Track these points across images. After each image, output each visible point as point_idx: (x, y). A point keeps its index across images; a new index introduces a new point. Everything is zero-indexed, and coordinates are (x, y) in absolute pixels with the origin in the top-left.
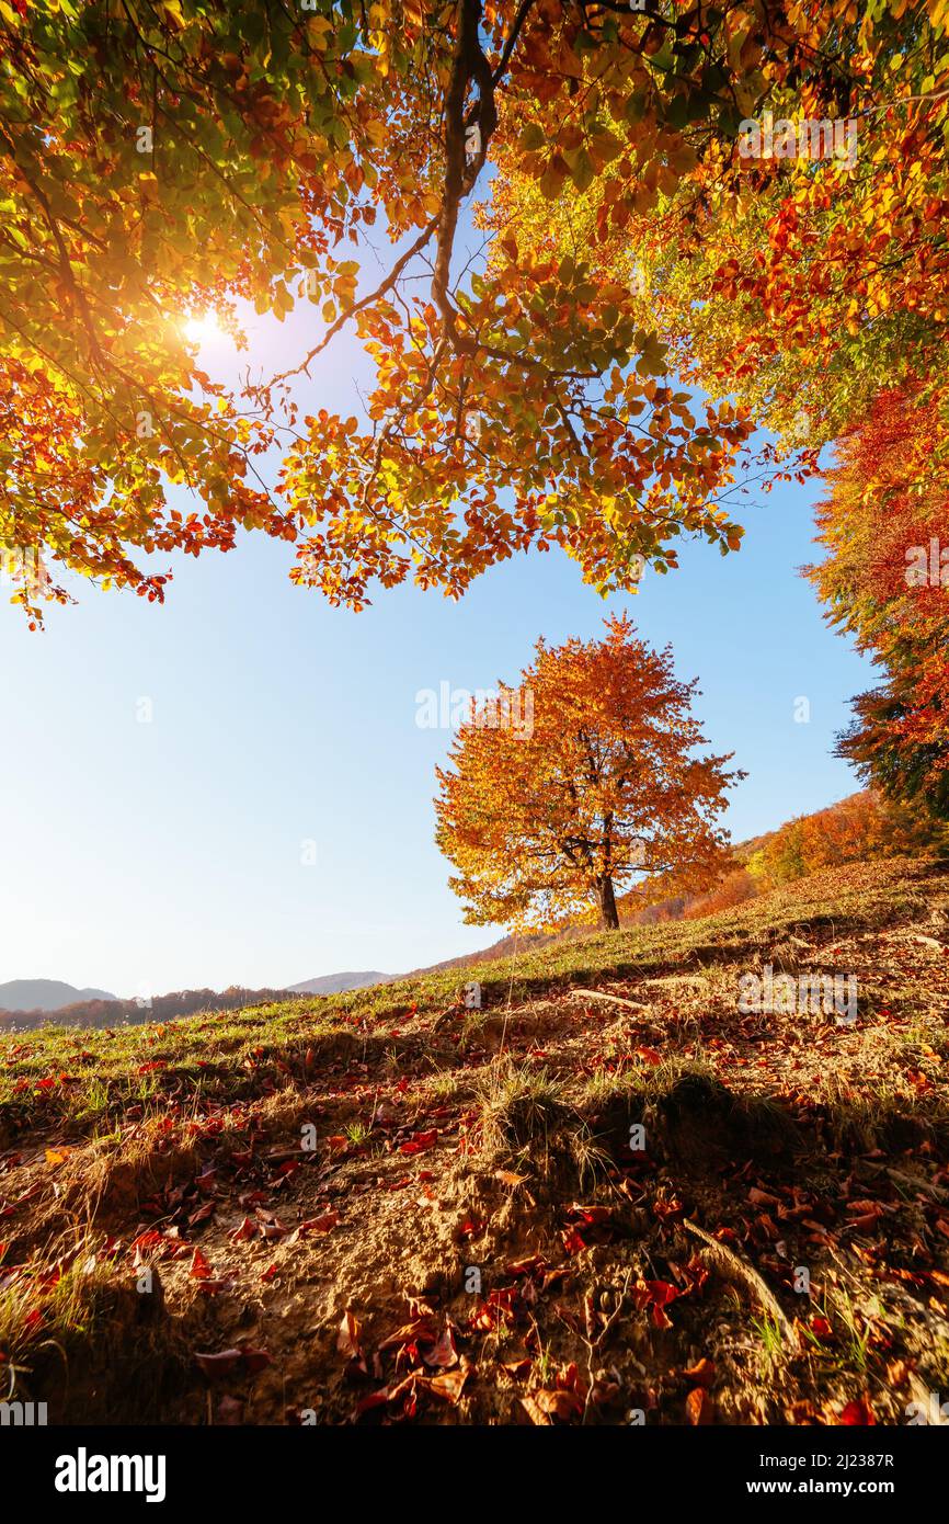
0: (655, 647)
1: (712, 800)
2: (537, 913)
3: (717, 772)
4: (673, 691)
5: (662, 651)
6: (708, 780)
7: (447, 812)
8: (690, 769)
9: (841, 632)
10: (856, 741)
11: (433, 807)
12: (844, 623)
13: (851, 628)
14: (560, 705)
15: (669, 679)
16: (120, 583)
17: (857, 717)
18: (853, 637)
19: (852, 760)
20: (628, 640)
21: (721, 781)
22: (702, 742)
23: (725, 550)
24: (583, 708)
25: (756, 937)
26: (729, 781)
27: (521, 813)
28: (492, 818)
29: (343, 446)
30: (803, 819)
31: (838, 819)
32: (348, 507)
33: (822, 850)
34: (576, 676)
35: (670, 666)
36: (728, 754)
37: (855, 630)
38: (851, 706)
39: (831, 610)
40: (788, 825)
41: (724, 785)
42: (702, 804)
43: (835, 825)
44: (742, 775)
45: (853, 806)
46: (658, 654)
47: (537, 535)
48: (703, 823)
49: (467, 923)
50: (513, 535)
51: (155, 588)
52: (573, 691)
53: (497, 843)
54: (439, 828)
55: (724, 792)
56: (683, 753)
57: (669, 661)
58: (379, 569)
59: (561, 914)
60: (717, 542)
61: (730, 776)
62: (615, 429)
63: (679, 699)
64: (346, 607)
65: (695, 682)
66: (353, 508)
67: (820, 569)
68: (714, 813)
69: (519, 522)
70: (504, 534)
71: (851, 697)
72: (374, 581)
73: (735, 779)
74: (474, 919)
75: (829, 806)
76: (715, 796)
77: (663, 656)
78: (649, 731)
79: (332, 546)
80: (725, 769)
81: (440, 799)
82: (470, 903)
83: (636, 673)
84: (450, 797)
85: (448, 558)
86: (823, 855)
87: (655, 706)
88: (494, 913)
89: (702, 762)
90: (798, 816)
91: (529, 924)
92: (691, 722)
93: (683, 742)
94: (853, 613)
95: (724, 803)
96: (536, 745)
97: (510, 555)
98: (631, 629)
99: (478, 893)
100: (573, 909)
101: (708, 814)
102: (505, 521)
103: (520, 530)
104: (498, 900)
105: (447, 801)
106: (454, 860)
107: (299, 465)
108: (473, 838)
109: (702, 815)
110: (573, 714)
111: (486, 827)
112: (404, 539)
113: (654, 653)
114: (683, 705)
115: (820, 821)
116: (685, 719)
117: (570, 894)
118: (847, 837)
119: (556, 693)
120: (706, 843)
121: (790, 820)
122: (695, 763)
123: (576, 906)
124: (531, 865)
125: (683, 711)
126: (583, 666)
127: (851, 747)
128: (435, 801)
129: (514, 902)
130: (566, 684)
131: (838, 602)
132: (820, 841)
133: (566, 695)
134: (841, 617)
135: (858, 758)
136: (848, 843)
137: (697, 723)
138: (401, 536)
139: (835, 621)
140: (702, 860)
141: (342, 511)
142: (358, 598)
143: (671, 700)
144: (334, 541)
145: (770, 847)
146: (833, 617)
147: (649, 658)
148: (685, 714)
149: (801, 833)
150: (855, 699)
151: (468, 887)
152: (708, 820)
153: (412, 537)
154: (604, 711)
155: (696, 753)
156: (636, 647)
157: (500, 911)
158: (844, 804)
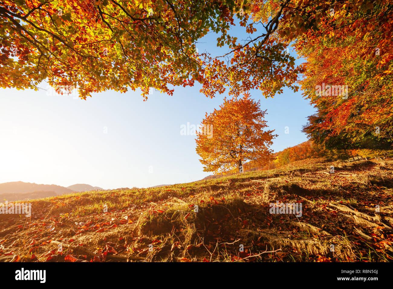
0: (256, 101)
1: (269, 142)
2: (221, 169)
3: (271, 135)
4: (260, 113)
5: (257, 102)
6: (268, 136)
7: (199, 143)
8: (264, 134)
9: (306, 99)
10: (308, 128)
11: (195, 141)
12: (307, 96)
13: (309, 97)
14: (231, 116)
15: (259, 109)
16: (164, 91)
17: (309, 122)
18: (310, 100)
19: (306, 133)
20: (248, 98)
21: (271, 137)
22: (267, 126)
23: (295, 91)
24: (237, 117)
25: (287, 172)
26: (273, 137)
27: (219, 143)
28: (212, 144)
29: (220, 67)
30: (290, 148)
31: (300, 148)
32: (218, 78)
33: (295, 157)
34: (235, 108)
35: (259, 106)
36: (273, 130)
37: (310, 98)
38: (307, 119)
39: (304, 92)
40: (286, 149)
41: (272, 138)
42: (266, 143)
43: (299, 150)
44: (277, 136)
45: (304, 145)
46: (256, 103)
47: (256, 86)
48: (266, 148)
49: (204, 171)
50: (251, 86)
51: (171, 92)
52: (235, 112)
53: (212, 151)
54: (197, 147)
55: (272, 140)
56: (262, 129)
57: (259, 105)
58: (219, 90)
59: (227, 170)
60: (293, 90)
61: (274, 136)
62: (280, 70)
63: (261, 115)
64: (209, 97)
65: (266, 111)
66: (219, 78)
67: (302, 81)
68: (269, 145)
69: (253, 83)
70: (249, 85)
71: (308, 116)
72: (217, 92)
73: (275, 137)
74: (206, 170)
75: (297, 145)
76: (269, 141)
77: (257, 103)
78: (253, 123)
79: (210, 85)
80: (273, 134)
81: (197, 139)
82: (205, 166)
83: (251, 108)
84: (200, 139)
85: (237, 90)
86: (294, 158)
87: (255, 117)
88: (212, 169)
89: (267, 132)
90: (289, 147)
91: (219, 172)
92: (264, 121)
93: (262, 126)
94: (310, 94)
95: (272, 143)
96: (224, 126)
97: (249, 90)
98: (249, 95)
99: (208, 163)
100: (230, 169)
101: (268, 145)
102: (250, 83)
103: (253, 85)
104: (213, 165)
105: (199, 140)
106: (201, 155)
107: (209, 69)
108: (206, 149)
109: (266, 145)
110: (234, 118)
111: (210, 147)
112: (229, 86)
113: (255, 102)
114: (262, 117)
115: (295, 149)
116: (262, 120)
117: (230, 165)
118: (301, 153)
119: (230, 112)
120: (267, 153)
121: (286, 148)
122: (265, 132)
123: (231, 168)
124: (221, 157)
125: (262, 118)
126: (238, 106)
127: (306, 130)
128: (195, 139)
129: (217, 166)
130: (233, 110)
131: (306, 90)
132: (294, 154)
133: (232, 113)
134: (306, 95)
135: (308, 132)
136: (302, 155)
137: (266, 121)
138: (228, 85)
139: (305, 96)
140: (265, 157)
141: (216, 79)
142: (213, 96)
143: (260, 115)
144: (211, 84)
145: (281, 155)
146: (304, 94)
147: (254, 104)
148: (263, 119)
149: (289, 152)
150: (309, 117)
151: (204, 162)
152: (268, 147)
153: (231, 85)
154: (242, 118)
155: (265, 130)
156: (251, 101)
157: (213, 168)
158: (301, 144)
